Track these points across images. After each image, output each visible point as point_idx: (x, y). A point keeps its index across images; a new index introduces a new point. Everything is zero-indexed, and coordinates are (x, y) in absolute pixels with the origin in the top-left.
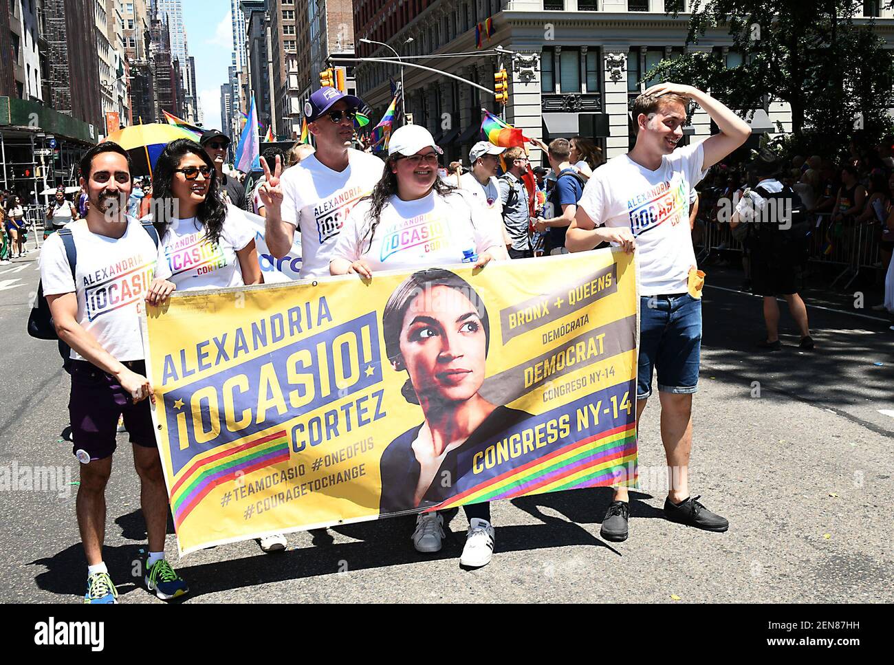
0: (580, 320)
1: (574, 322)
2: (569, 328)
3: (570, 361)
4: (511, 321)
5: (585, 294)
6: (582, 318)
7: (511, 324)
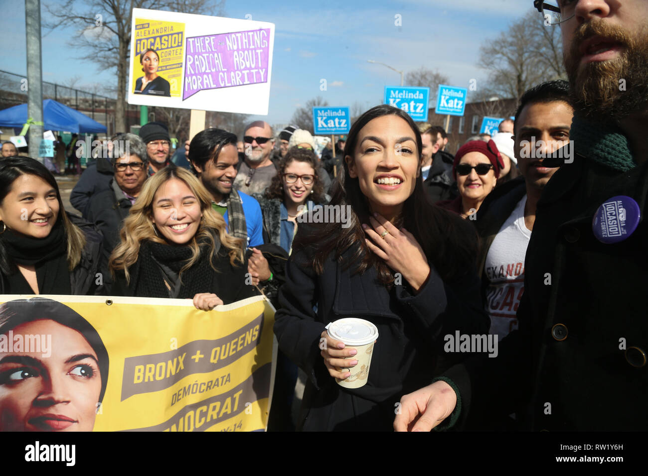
0: (220, 380)
1: (212, 382)
2: (204, 387)
3: (200, 421)
4: (137, 374)
5: (231, 350)
6: (223, 378)
7: (136, 378)
